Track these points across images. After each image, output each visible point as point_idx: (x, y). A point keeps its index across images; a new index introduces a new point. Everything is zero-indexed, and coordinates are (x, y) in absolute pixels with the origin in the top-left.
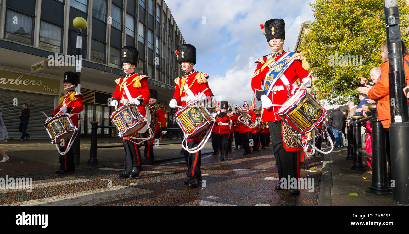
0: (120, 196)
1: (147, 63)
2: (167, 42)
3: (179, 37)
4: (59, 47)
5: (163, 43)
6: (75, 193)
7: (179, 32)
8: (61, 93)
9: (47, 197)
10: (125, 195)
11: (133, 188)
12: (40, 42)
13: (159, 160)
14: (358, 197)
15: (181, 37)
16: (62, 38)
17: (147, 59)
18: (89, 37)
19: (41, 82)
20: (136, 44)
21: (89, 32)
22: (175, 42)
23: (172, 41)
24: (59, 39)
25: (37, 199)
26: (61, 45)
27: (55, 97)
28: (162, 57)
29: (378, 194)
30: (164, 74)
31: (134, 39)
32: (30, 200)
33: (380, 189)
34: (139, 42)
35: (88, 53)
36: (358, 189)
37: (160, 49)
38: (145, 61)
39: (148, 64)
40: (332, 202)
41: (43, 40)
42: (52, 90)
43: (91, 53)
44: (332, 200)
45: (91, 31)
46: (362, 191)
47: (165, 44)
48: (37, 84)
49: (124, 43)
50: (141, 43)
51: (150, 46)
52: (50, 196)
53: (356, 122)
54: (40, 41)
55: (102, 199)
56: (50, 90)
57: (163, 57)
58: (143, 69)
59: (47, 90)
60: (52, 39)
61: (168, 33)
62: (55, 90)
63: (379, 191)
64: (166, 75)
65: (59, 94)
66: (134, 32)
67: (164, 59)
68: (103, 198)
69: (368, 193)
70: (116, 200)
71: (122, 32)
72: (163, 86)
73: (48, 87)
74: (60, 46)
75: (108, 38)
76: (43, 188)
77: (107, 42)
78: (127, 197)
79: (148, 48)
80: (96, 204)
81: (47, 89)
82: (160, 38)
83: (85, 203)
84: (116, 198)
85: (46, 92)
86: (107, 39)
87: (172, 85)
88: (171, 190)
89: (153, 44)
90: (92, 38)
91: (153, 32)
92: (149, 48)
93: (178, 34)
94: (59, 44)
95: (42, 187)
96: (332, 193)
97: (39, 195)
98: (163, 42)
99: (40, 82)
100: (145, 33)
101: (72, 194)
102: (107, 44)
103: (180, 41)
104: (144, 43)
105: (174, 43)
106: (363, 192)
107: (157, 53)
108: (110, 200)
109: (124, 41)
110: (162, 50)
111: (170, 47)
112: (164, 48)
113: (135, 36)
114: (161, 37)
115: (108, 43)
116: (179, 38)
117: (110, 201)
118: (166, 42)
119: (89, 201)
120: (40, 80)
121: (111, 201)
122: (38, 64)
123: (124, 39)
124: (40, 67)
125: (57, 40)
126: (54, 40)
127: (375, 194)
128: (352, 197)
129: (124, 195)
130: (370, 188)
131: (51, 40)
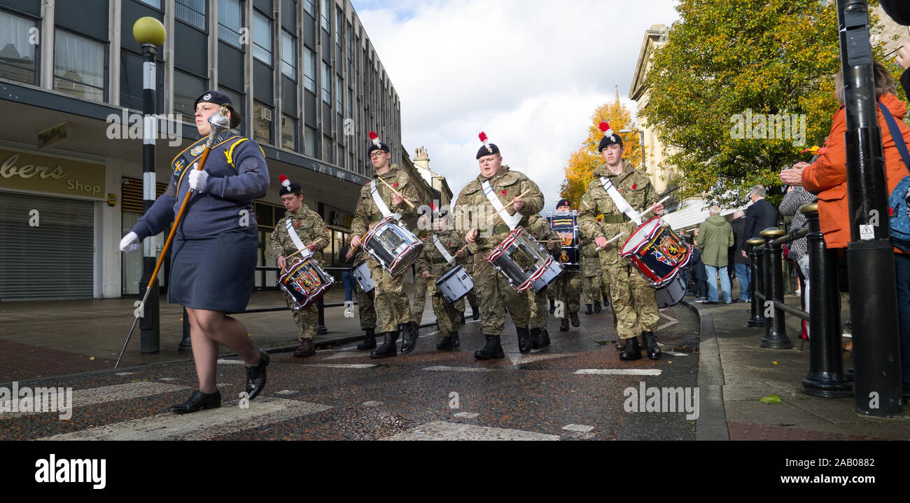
0: (261, 419)
1: (302, 124)
2: (345, 75)
3: (372, 63)
4: (100, 89)
5: (337, 77)
6: (157, 416)
7: (373, 52)
8: (109, 194)
9: (95, 426)
10: (270, 417)
11: (288, 401)
12: (55, 78)
13: (338, 338)
14: (781, 404)
15: (379, 62)
16: (106, 68)
17: (301, 113)
18: (168, 65)
19: (61, 172)
20: (277, 81)
21: (168, 54)
22: (364, 74)
23: (358, 74)
24: (100, 70)
25: (71, 431)
26: (104, 86)
27: (95, 204)
28: (335, 110)
29: (822, 397)
30: (341, 146)
31: (271, 68)
32: (56, 434)
33: (828, 386)
34: (283, 75)
35: (168, 102)
36: (780, 387)
37: (331, 91)
38: (298, 119)
39: (306, 124)
40: (727, 417)
41: (62, 73)
42: (88, 188)
43: (175, 103)
44: (727, 413)
45: (172, 52)
46: (789, 391)
47: (341, 79)
48: (52, 174)
49: (249, 77)
50: (287, 78)
51: (308, 84)
52: (101, 424)
53: (771, 243)
54: (54, 76)
55: (219, 427)
56: (82, 189)
57: (337, 110)
58: (293, 137)
59: (75, 187)
60: (83, 72)
61: (347, 55)
62: (94, 187)
63: (825, 389)
64: (345, 149)
65: (104, 197)
66: (272, 53)
67: (341, 112)
68: (222, 423)
69: (801, 396)
70: (251, 427)
71: (244, 53)
72: (340, 175)
73: (77, 182)
74: (102, 86)
75: (213, 67)
76: (82, 407)
77: (209, 76)
78: (275, 420)
79: (303, 90)
80: (208, 437)
81: (75, 185)
82: (330, 67)
83: (182, 436)
84: (252, 422)
85: (74, 194)
86: (209, 69)
87: (360, 172)
88: (372, 402)
89: (316, 81)
90: (176, 68)
91: (314, 53)
92: (306, 89)
93: (370, 57)
94: (100, 82)
95: (81, 405)
96: (724, 397)
97: (75, 423)
98: (338, 74)
99: (60, 170)
100: (296, 55)
101: (150, 418)
102: (210, 81)
103: (376, 73)
104: (294, 79)
105: (361, 76)
106: (790, 393)
107: (325, 100)
108: (238, 427)
109: (249, 74)
110: (335, 93)
111: (354, 86)
112: (341, 89)
113: (273, 62)
114: (332, 65)
115: (213, 80)
116: (373, 65)
117: (239, 431)
118: (343, 77)
119: (191, 433)
120: (59, 166)
121: (241, 430)
122: (53, 130)
123: (249, 68)
124: (58, 136)
125: (95, 75)
126: (89, 74)
127: (818, 396)
128: (769, 404)
129: (269, 415)
130: (805, 385)
131: (81, 75)
